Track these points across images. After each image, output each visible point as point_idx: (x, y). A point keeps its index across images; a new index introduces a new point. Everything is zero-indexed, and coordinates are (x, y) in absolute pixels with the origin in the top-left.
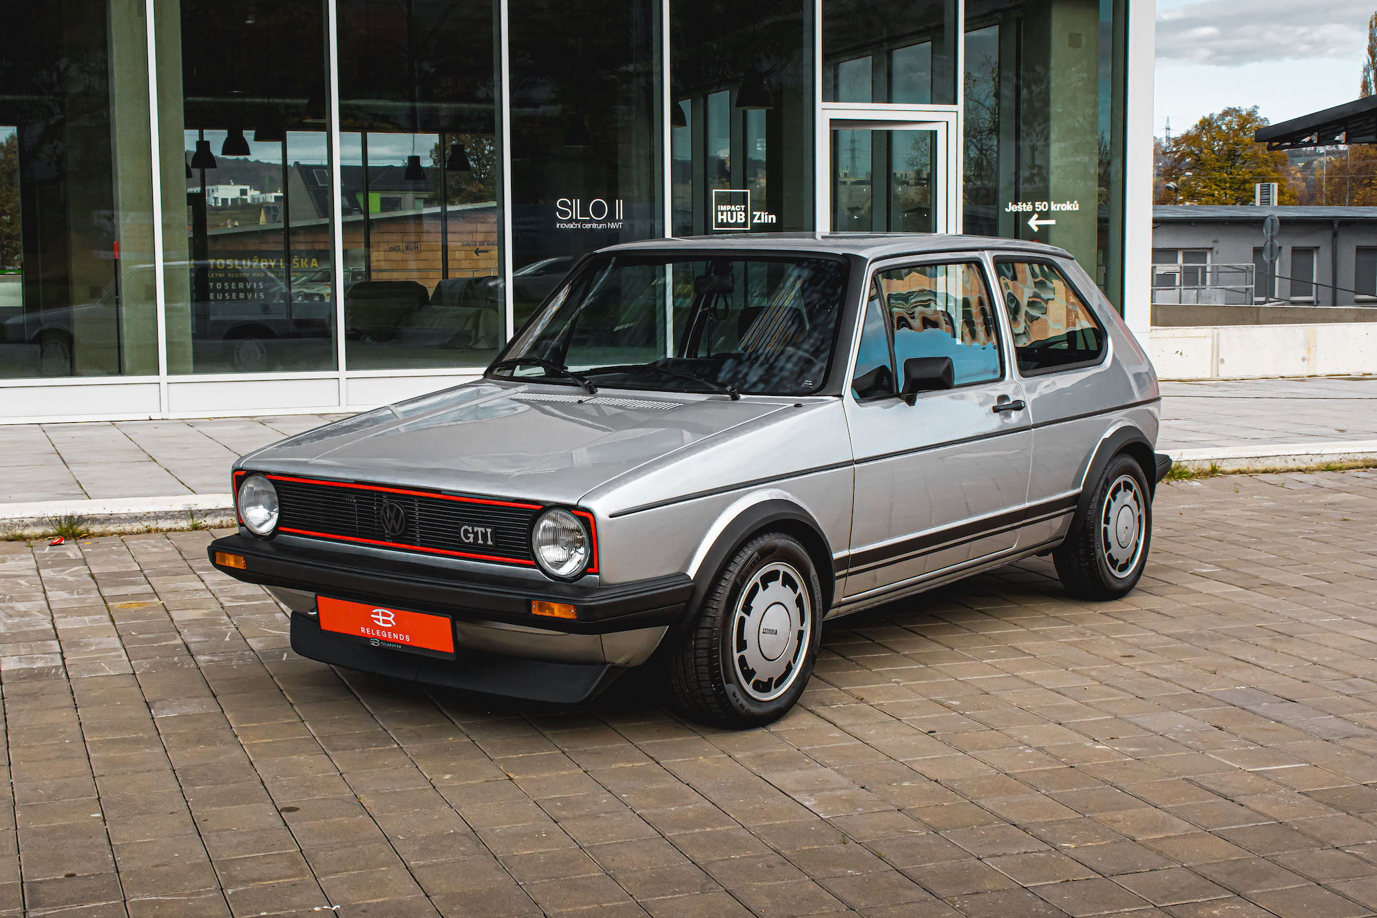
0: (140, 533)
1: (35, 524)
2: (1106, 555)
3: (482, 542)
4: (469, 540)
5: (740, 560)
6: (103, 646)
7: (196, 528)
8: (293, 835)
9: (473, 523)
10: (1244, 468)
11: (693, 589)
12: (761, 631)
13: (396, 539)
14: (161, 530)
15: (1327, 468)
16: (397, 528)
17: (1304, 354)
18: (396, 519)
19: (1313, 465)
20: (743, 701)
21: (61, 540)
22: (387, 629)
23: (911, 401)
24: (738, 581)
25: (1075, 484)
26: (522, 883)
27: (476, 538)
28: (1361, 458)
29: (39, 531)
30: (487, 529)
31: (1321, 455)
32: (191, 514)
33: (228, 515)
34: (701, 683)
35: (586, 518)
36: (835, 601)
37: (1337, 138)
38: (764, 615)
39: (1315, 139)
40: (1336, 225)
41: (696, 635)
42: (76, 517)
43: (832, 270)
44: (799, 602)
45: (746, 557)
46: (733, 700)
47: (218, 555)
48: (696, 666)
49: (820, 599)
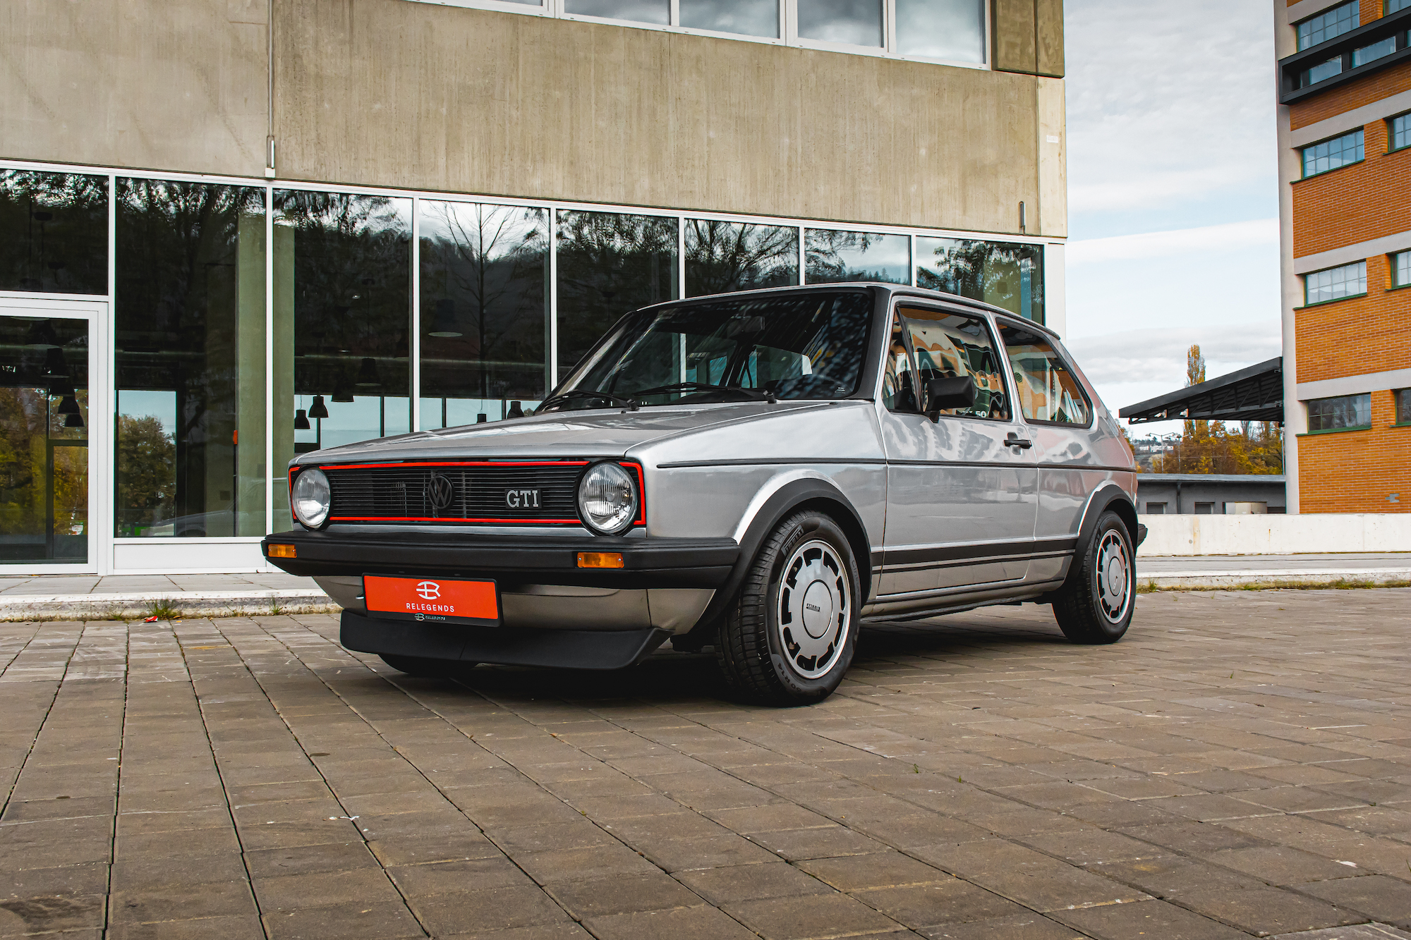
0: (228, 616)
1: (133, 606)
2: (1101, 600)
3: (528, 506)
4: (516, 505)
5: (784, 531)
6: (167, 667)
7: (277, 613)
8: (318, 771)
9: (518, 487)
10: (1177, 586)
11: (738, 554)
12: (805, 606)
13: (442, 513)
14: (247, 615)
15: (1245, 587)
16: (444, 501)
17: (1190, 537)
18: (443, 492)
19: (1233, 585)
20: (788, 673)
21: (155, 618)
22: (431, 602)
23: (934, 418)
24: (784, 552)
25: (1073, 530)
26: (567, 801)
27: (522, 502)
28: (1273, 580)
29: (137, 612)
30: (533, 492)
31: (1241, 577)
32: (274, 601)
33: (306, 602)
34: (747, 653)
35: (634, 469)
36: (870, 597)
37: (1182, 413)
38: (806, 592)
39: (1164, 414)
40: (1179, 486)
41: (742, 602)
42: (171, 601)
43: (858, 300)
44: (839, 584)
45: (790, 529)
46: (778, 671)
47: (270, 548)
48: (742, 635)
49: (859, 585)
